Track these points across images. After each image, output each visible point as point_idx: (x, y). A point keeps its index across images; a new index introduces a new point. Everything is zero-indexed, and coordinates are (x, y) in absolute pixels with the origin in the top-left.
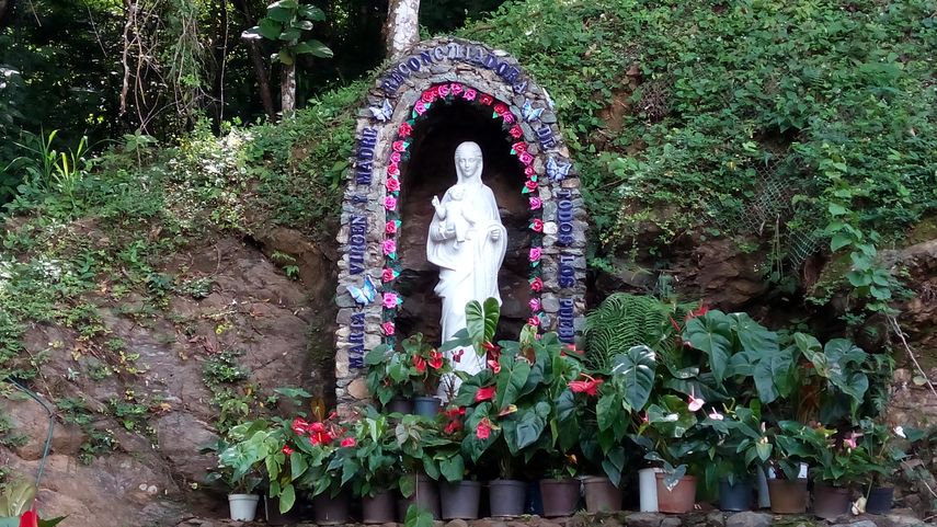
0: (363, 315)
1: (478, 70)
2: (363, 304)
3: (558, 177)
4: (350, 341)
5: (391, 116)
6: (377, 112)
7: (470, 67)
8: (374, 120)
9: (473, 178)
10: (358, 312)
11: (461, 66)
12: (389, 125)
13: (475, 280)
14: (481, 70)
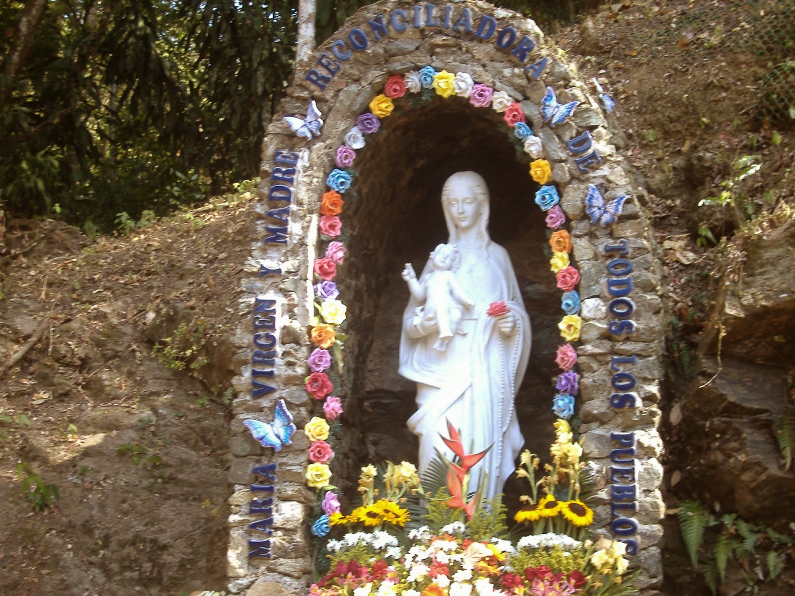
0: (272, 468)
1: (465, 44)
2: (272, 449)
3: (606, 218)
4: (252, 512)
5: (321, 129)
6: (296, 124)
7: (451, 41)
8: (291, 136)
9: (473, 232)
10: (265, 462)
11: (439, 40)
12: (319, 145)
13: (473, 404)
14: (470, 44)
